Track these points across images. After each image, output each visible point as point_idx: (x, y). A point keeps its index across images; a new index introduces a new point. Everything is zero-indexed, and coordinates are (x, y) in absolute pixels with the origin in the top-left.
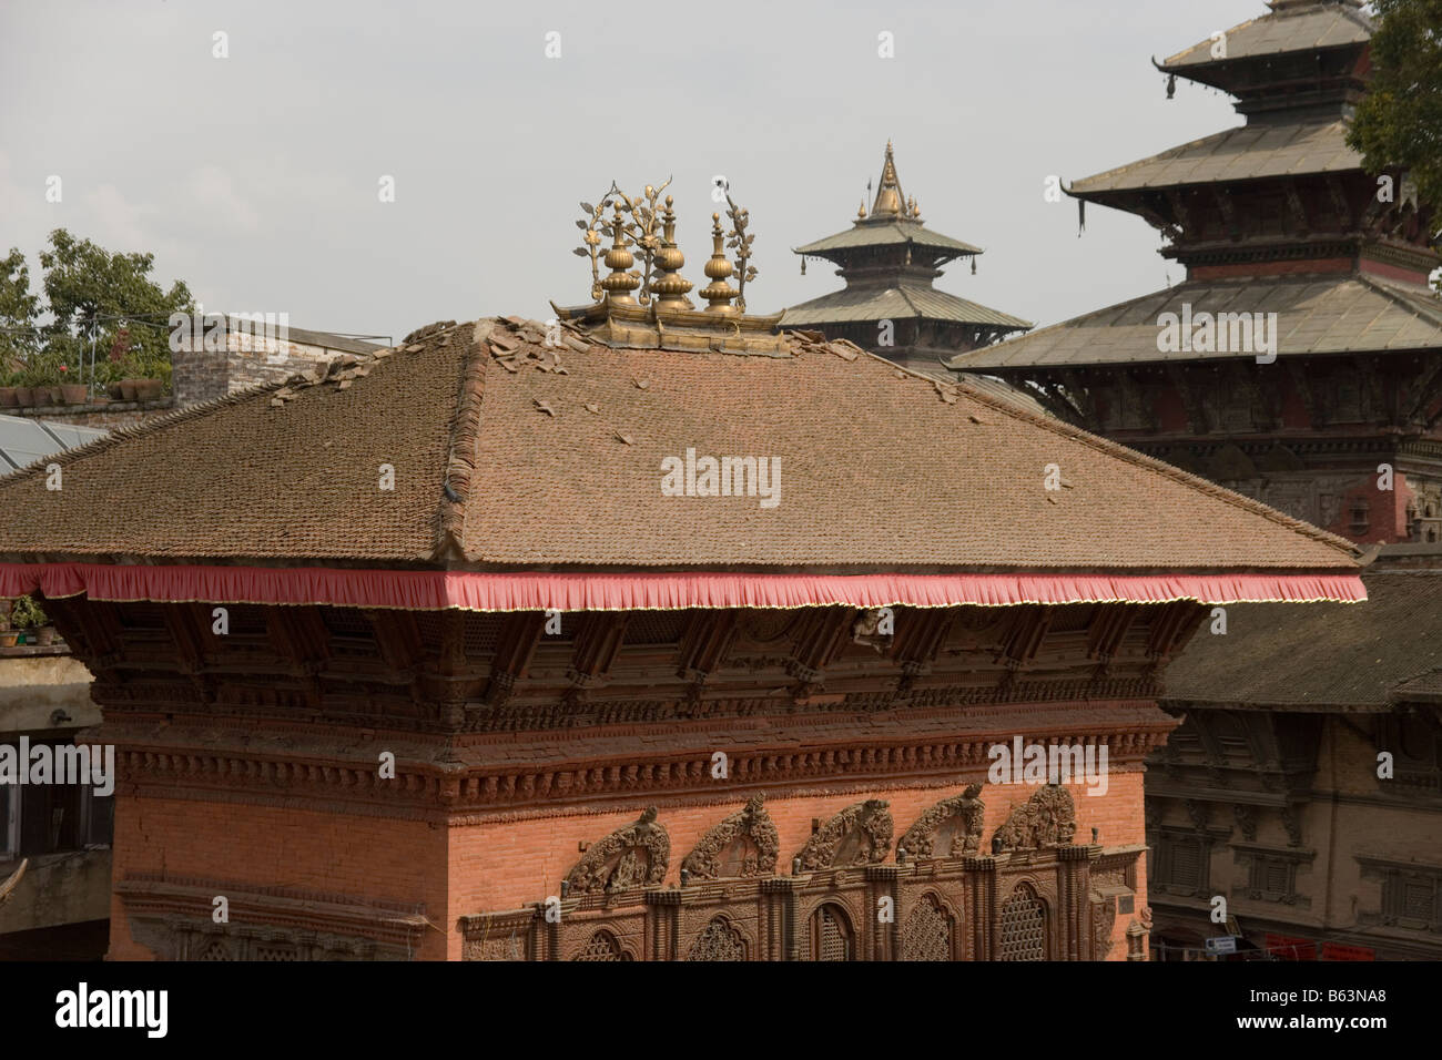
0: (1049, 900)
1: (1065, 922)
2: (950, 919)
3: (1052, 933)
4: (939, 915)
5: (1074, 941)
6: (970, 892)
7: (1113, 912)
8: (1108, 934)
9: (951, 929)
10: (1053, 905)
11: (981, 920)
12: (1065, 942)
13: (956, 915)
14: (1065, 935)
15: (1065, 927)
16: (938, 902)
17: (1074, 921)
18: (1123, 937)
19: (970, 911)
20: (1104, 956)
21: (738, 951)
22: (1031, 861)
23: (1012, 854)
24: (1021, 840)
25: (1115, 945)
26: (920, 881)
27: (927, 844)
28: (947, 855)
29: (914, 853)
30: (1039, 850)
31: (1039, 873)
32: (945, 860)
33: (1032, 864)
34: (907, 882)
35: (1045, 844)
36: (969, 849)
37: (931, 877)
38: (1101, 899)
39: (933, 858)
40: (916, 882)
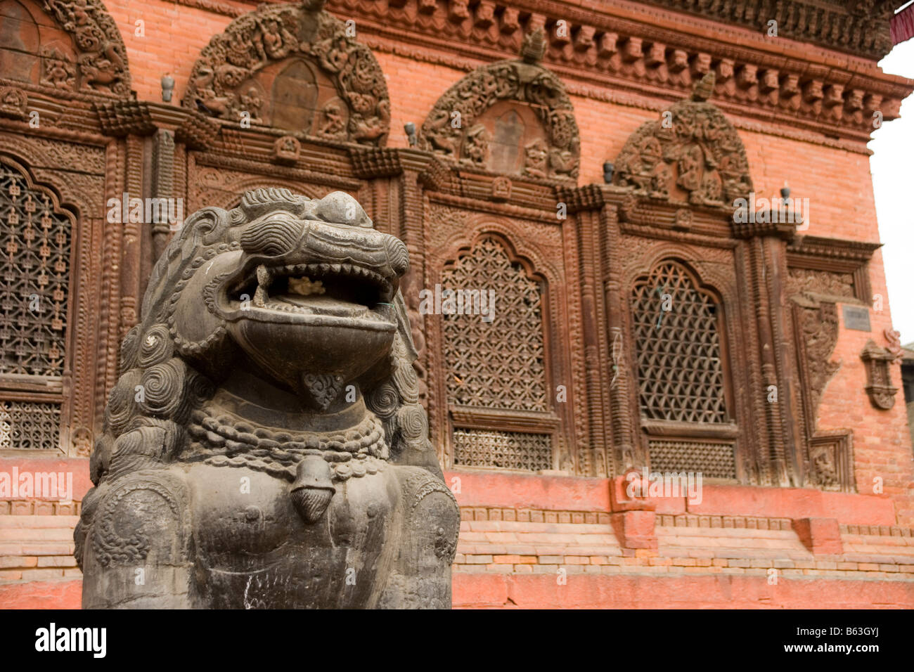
0: (722, 289)
1: (751, 322)
2: (540, 279)
3: (732, 337)
4: (521, 274)
5: (766, 346)
6: (572, 243)
7: (835, 324)
8: (829, 351)
9: (543, 296)
10: (728, 297)
11: (589, 280)
12: (754, 349)
13: (549, 275)
14: (753, 339)
15: (752, 330)
16: (514, 251)
17: (765, 319)
18: (856, 359)
19: (574, 269)
20: (823, 381)
21: (62, 226)
22: (681, 223)
23: (642, 201)
24: (655, 178)
25: (842, 368)
26: (473, 209)
27: (470, 139)
28: (518, 173)
29: (447, 151)
30: (694, 207)
31: (700, 250)
32: (515, 180)
33: (685, 230)
34: (447, 204)
35: (700, 197)
36: (559, 172)
37: (494, 205)
38: (810, 304)
39: (489, 169)
40: (464, 207)
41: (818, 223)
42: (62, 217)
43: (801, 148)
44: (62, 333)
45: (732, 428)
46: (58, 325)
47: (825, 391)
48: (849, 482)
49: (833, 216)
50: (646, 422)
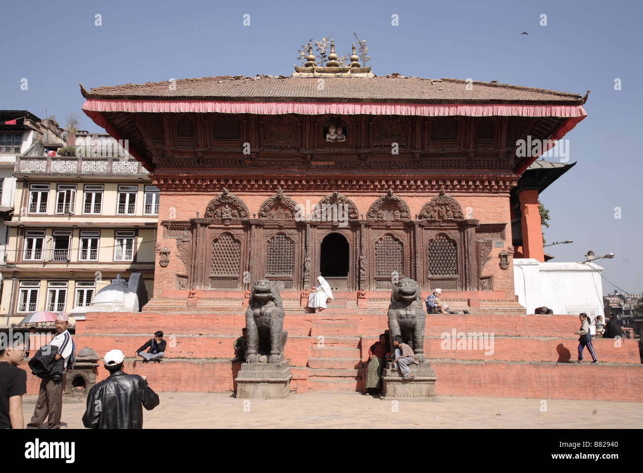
0: (456, 240)
2: (402, 244)
4: (397, 242)
7: (491, 246)
8: (488, 254)
9: (402, 247)
10: (458, 242)
12: (463, 256)
13: (403, 242)
16: (394, 237)
18: (497, 256)
19: (408, 240)
20: (486, 262)
21: (292, 245)
22: (441, 225)
23: (428, 221)
24: (431, 215)
25: (492, 258)
26: (382, 229)
27: (379, 214)
28: (393, 220)
29: (374, 217)
30: (444, 221)
31: (450, 231)
32: (392, 221)
33: (444, 226)
34: (375, 229)
35: (446, 218)
36: (404, 218)
37: (388, 228)
38: (484, 242)
39: (385, 220)
40: (380, 229)
41: (488, 219)
42: (292, 243)
43: (484, 198)
44: (293, 266)
45: (457, 276)
46: (292, 265)
47: (485, 265)
48: (491, 288)
49: (494, 216)
50: (430, 276)
